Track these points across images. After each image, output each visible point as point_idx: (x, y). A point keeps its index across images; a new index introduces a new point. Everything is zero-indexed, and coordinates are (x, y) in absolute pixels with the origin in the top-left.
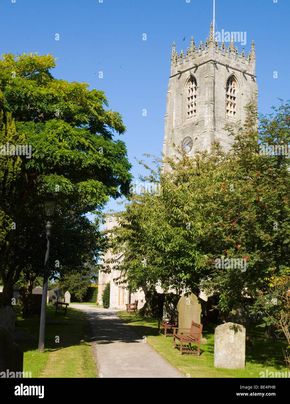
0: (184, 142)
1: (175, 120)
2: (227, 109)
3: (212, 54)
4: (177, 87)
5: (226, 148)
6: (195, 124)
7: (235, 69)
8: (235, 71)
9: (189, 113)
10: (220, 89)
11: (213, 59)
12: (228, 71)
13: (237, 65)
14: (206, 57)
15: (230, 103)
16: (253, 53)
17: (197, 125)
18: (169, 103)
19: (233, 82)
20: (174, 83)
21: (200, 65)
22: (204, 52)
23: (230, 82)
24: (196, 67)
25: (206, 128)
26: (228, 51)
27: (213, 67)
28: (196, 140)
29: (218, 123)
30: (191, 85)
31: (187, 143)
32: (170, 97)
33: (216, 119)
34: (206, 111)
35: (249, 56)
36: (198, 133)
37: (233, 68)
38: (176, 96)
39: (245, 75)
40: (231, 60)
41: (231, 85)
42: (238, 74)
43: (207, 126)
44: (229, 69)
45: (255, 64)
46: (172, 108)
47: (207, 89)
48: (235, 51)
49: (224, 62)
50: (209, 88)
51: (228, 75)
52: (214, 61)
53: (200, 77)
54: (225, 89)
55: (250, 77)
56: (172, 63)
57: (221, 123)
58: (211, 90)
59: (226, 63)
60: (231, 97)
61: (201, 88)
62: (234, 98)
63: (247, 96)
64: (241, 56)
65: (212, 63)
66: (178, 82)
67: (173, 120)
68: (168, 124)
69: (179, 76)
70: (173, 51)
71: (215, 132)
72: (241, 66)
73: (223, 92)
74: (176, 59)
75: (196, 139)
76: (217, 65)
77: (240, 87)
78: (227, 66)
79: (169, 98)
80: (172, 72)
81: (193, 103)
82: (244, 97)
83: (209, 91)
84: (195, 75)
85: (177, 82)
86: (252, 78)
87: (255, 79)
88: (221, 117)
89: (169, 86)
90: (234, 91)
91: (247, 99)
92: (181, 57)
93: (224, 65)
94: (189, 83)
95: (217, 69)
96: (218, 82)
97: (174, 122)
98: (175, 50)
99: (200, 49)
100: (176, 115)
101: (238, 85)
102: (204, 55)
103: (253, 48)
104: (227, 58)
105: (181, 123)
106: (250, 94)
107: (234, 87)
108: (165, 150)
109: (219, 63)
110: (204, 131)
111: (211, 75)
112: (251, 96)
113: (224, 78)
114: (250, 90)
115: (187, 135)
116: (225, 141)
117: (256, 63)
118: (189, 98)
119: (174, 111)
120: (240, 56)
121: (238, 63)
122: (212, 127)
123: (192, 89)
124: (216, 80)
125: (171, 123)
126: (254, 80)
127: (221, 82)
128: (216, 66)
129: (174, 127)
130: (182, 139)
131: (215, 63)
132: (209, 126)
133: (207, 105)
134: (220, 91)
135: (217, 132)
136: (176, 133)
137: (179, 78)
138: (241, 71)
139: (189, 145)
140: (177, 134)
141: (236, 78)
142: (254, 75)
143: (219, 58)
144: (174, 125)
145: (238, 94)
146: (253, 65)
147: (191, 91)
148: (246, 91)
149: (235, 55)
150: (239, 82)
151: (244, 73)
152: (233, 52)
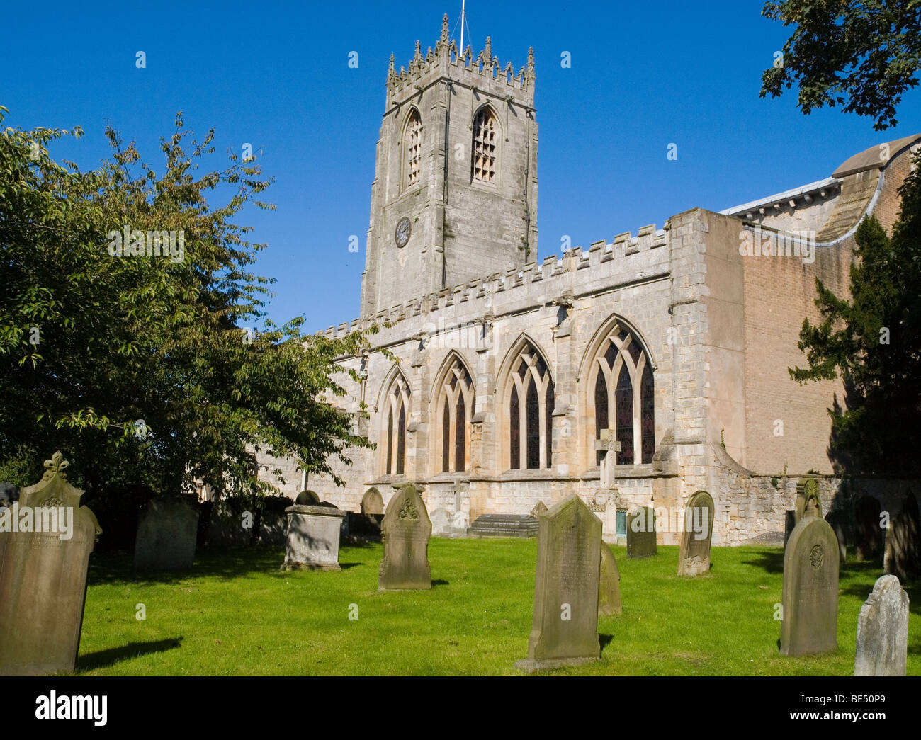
0: (399, 227)
1: (389, 190)
2: (476, 166)
3: (445, 68)
4: (393, 131)
5: (470, 235)
6: (415, 194)
7: (492, 96)
8: (492, 99)
9: (410, 176)
10: (460, 129)
11: (446, 75)
12: (478, 99)
13: (497, 88)
14: (436, 74)
15: (483, 156)
16: (531, 68)
17: (418, 196)
18: (379, 160)
19: (490, 120)
20: (389, 124)
21: (426, 89)
22: (434, 64)
23: (483, 118)
24: (421, 92)
25: (429, 199)
26: (478, 63)
27: (446, 91)
28: (417, 223)
29: (455, 190)
30: (415, 126)
31: (403, 229)
32: (382, 150)
33: (450, 182)
34: (431, 169)
35: (521, 73)
36: (420, 209)
37: (487, 94)
38: (391, 148)
39: (514, 106)
40: (483, 79)
41: (486, 123)
42: (498, 105)
43: (431, 196)
44: (479, 94)
45: (533, 88)
46: (383, 170)
47: (433, 129)
48: (493, 63)
49: (469, 82)
50: (436, 126)
51: (477, 105)
52: (448, 80)
53: (426, 109)
54: (471, 129)
55: (524, 111)
56: (388, 91)
57: (460, 191)
58: (440, 130)
59: (474, 84)
60: (485, 146)
61: (427, 129)
62: (492, 148)
63: (517, 144)
64: (505, 73)
65: (445, 83)
66: (396, 122)
67: (385, 190)
68: (375, 197)
69: (396, 111)
70: (389, 71)
71: (447, 207)
72: (505, 90)
73: (466, 135)
74: (394, 84)
75: (417, 220)
76: (455, 86)
77: (501, 128)
78: (475, 90)
79: (380, 152)
80: (387, 107)
81: (417, 158)
82: (511, 145)
83: (436, 132)
84: (419, 107)
85: (393, 123)
86: (527, 112)
87: (533, 114)
88: (461, 179)
89: (381, 131)
90: (492, 135)
91: (517, 148)
92: (401, 79)
93: (468, 87)
94: (411, 123)
95: (455, 94)
96: (457, 117)
97: (387, 193)
98: (393, 69)
99: (428, 60)
100: (390, 180)
101: (499, 123)
102: (433, 71)
103: (530, 61)
104: (475, 76)
105: (397, 195)
106: (523, 139)
107: (491, 129)
108: (370, 245)
109: (458, 83)
110: (427, 204)
111: (442, 104)
112: (525, 144)
113: (469, 110)
114: (523, 133)
115: (404, 215)
116: (468, 224)
117: (536, 86)
118: (411, 150)
119: (388, 174)
120: (502, 73)
121: (498, 85)
122: (441, 198)
123: (416, 133)
124: (452, 113)
125: (382, 196)
126: (531, 116)
127: (462, 116)
128: (452, 89)
129: (387, 202)
130: (396, 223)
131: (450, 83)
132: (435, 195)
133: (432, 158)
134: (460, 132)
135: (453, 206)
136: (388, 213)
137: (396, 116)
138: (504, 100)
139: (406, 232)
140: (390, 215)
141: (494, 112)
142: (532, 107)
143: (460, 74)
144: (387, 199)
145: (498, 141)
146: (531, 90)
147: (415, 136)
148: (515, 135)
149: (492, 70)
150: (500, 118)
151: (510, 102)
152: (489, 65)
